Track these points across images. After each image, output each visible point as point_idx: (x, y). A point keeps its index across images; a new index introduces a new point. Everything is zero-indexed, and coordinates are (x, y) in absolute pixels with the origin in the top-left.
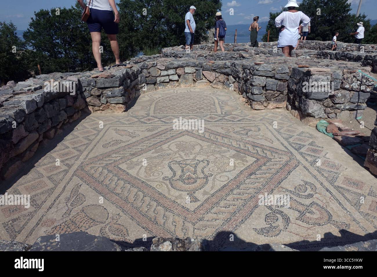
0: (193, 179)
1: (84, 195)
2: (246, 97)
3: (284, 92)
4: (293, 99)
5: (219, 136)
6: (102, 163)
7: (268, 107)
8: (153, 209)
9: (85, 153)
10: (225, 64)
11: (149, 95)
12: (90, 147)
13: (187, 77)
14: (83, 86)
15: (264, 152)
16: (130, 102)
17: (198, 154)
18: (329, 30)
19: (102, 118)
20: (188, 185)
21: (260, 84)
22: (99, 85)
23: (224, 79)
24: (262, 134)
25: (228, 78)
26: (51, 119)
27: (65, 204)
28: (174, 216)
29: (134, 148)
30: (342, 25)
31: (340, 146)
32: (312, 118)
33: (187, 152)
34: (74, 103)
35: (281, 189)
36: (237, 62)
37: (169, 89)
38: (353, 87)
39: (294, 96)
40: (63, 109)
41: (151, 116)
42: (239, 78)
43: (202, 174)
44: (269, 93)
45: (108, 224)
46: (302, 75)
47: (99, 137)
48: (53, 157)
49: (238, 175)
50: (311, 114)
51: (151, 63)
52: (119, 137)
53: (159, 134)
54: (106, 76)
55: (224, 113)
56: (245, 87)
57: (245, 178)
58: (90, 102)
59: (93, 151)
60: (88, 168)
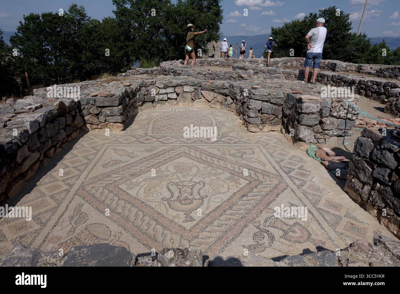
0: (190, 199)
1: (87, 213)
2: (243, 119)
3: (279, 116)
4: (287, 124)
5: (215, 158)
6: (103, 183)
7: (263, 130)
8: (152, 228)
9: (85, 173)
10: (224, 85)
11: (147, 113)
12: (90, 167)
13: (186, 96)
14: (82, 104)
15: (256, 176)
16: (128, 120)
17: (195, 176)
18: (330, 48)
19: (100, 136)
20: (185, 206)
21: (256, 108)
22: (98, 104)
23: (222, 99)
24: (256, 157)
25: (226, 99)
26: (51, 138)
27: (69, 223)
28: (172, 234)
29: (133, 168)
30: (342, 43)
31: (327, 171)
32: (303, 143)
33: (185, 174)
34: (72, 122)
35: (269, 210)
36: (235, 84)
37: (167, 108)
38: (340, 115)
39: (288, 121)
40: (62, 128)
41: (150, 136)
42: (237, 100)
43: (198, 195)
44: (264, 117)
45: (111, 241)
46: (295, 101)
47: (98, 157)
48: (54, 176)
49: (231, 197)
50: (302, 139)
51: (150, 80)
52: (118, 158)
53: (157, 155)
54: (106, 95)
55: (220, 134)
56: (242, 110)
57: (238, 200)
58: (88, 120)
59: (93, 171)
60: (88, 188)
